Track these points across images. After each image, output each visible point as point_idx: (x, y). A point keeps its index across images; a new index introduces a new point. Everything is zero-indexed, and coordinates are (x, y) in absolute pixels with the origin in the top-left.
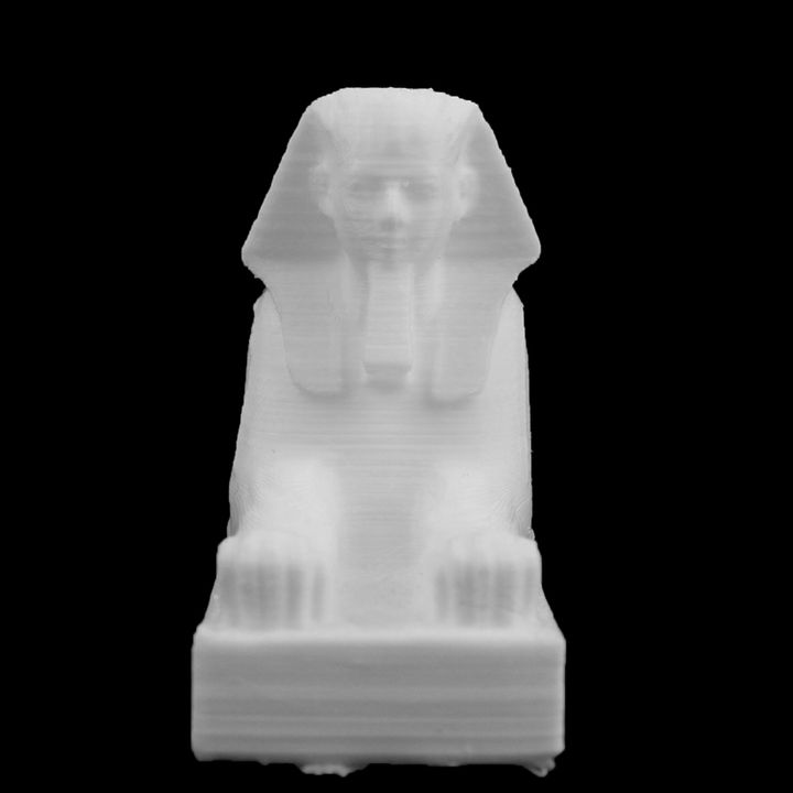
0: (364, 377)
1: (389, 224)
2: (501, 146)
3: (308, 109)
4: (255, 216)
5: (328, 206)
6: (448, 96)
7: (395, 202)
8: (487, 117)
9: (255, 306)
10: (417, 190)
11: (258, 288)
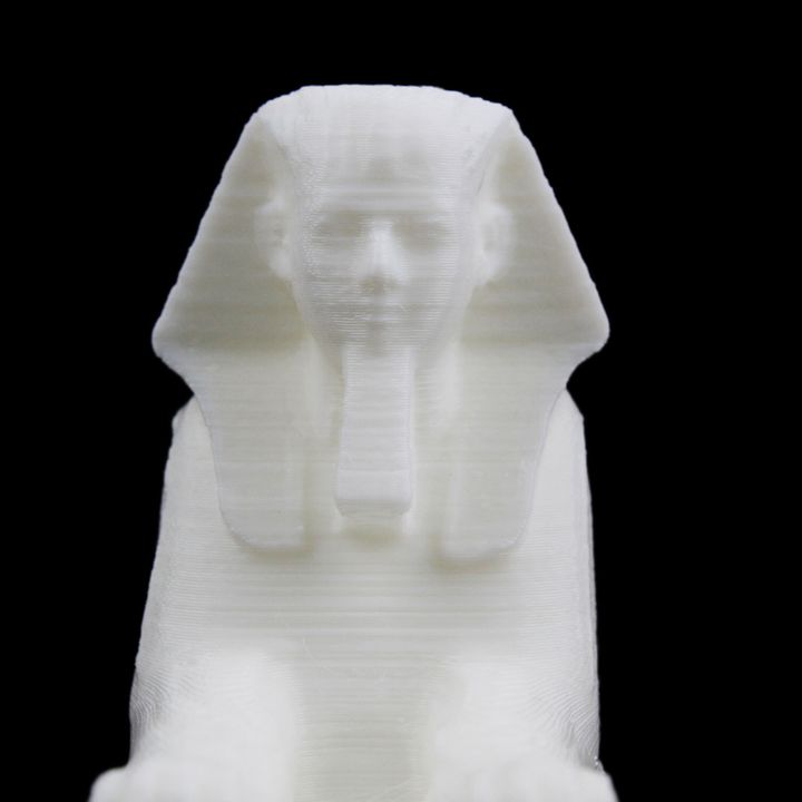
0: (338, 523)
1: (376, 285)
2: (547, 174)
3: (255, 118)
4: (173, 281)
5: (283, 263)
6: (467, 97)
7: (383, 251)
8: (526, 130)
9: (176, 422)
10: (419, 233)
11: (178, 393)
